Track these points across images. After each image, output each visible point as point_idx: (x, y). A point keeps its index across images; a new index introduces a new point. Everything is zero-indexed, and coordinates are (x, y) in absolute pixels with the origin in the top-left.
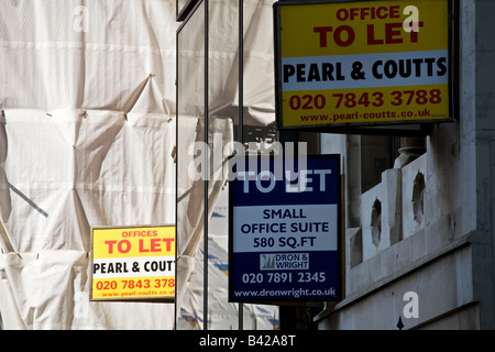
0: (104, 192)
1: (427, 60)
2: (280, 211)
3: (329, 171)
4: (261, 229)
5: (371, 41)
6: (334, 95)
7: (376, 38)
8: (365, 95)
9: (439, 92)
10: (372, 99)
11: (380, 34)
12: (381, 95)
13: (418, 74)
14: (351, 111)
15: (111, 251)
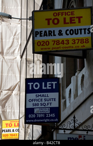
0: (6, 112)
1: (84, 29)
2: (41, 95)
3: (56, 82)
4: (35, 100)
5: (65, 23)
6: (52, 41)
7: (67, 22)
8: (63, 41)
9: (88, 39)
10: (65, 42)
11: (68, 20)
12: (68, 41)
13: (81, 33)
14: (58, 46)
15: (7, 126)
